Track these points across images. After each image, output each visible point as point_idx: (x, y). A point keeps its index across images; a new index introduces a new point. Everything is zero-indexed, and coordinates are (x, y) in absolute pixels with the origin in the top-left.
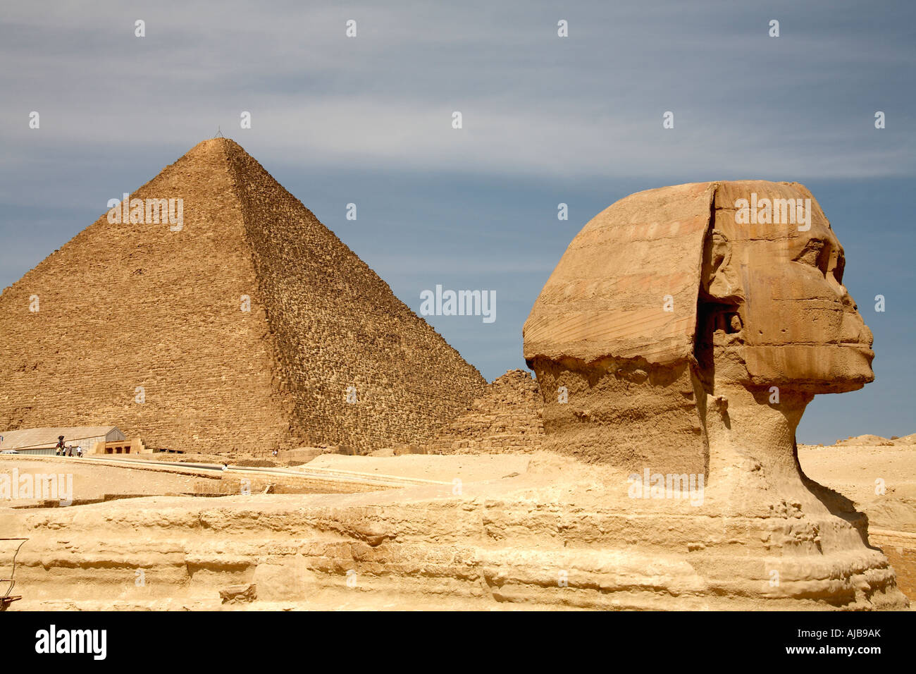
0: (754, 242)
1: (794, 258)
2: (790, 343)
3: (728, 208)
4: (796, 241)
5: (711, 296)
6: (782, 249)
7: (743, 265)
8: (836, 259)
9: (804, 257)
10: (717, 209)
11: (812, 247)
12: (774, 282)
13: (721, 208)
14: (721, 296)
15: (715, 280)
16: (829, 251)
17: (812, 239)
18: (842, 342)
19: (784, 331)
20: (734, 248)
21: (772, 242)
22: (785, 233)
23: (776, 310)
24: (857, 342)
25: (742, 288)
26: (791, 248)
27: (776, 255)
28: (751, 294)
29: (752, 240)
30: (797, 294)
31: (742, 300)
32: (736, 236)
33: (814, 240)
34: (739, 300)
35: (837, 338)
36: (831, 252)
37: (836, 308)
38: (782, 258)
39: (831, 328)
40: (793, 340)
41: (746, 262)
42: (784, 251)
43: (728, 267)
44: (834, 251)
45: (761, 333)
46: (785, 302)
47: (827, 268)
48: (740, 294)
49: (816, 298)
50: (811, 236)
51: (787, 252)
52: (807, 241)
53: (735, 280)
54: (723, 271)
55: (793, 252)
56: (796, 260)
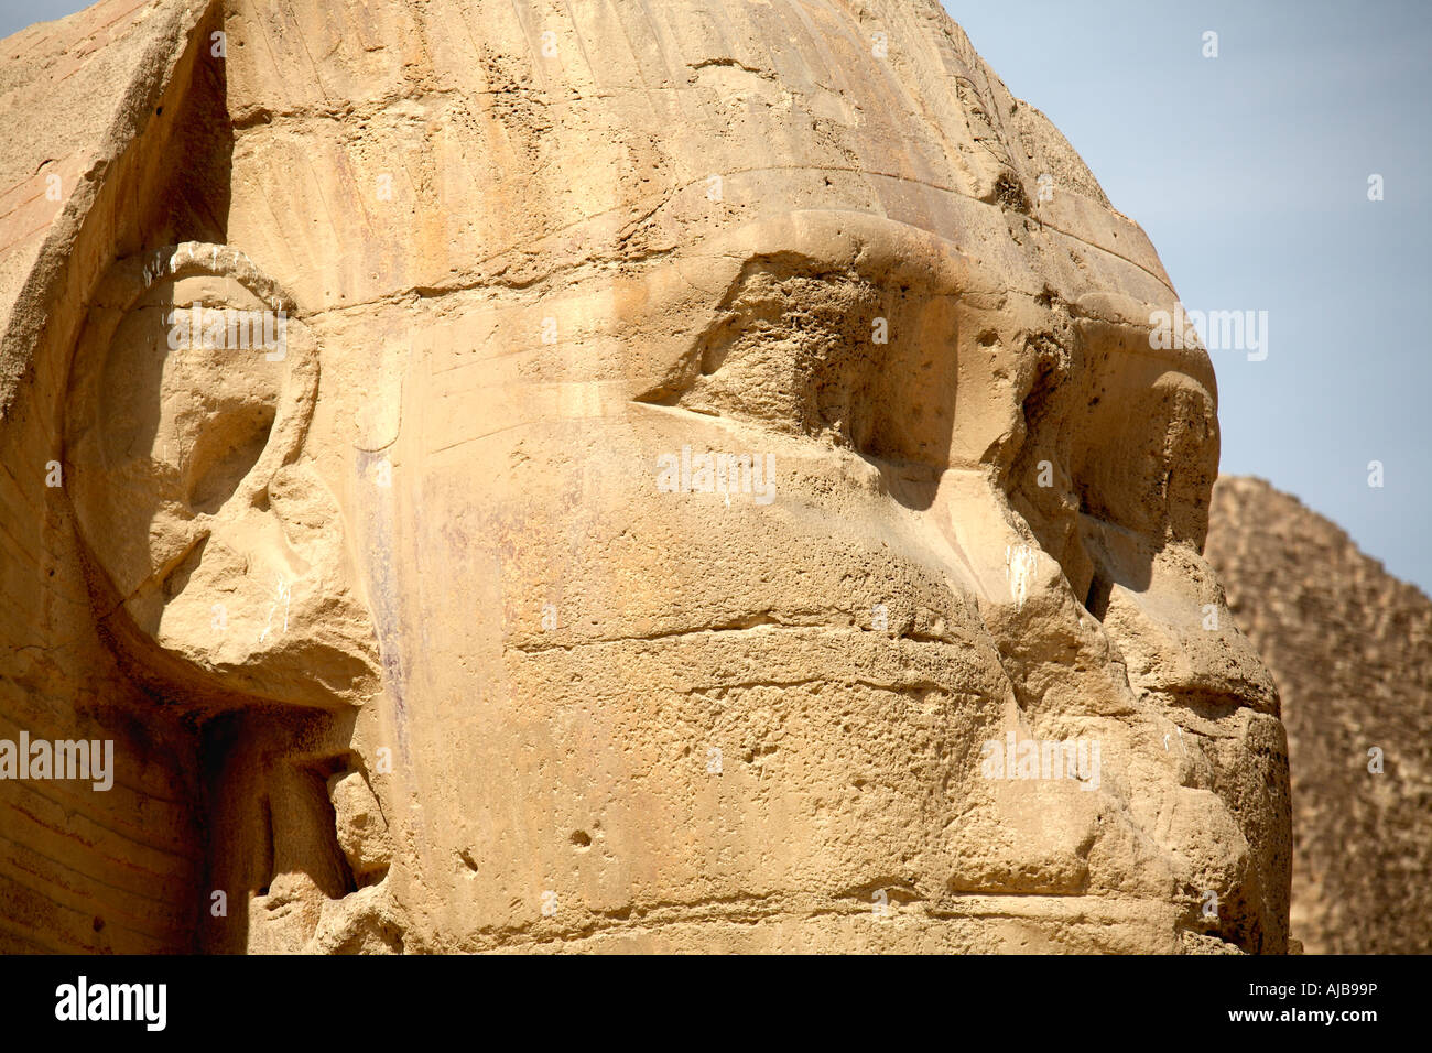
0: (435, 304)
1: (655, 381)
2: (622, 914)
3: (302, 113)
4: (661, 280)
5: (176, 657)
6: (582, 336)
7: (369, 455)
8: (1007, 389)
9: (721, 373)
10: (246, 124)
11: (771, 311)
12: (519, 542)
13: (262, 117)
14: (233, 656)
15: (209, 562)
16: (953, 340)
17: (763, 261)
18: (959, 887)
19: (582, 838)
20: (331, 353)
21: (528, 296)
22: (603, 233)
23: (534, 714)
24: (1079, 884)
25: (360, 594)
26: (628, 326)
27: (545, 371)
28: (405, 627)
29: (422, 292)
30: (644, 602)
31: (360, 668)
32: (344, 279)
33: (778, 264)
34: (349, 669)
35: (912, 866)
36: (966, 346)
37: (911, 675)
38: (578, 388)
39: (868, 798)
40: (640, 894)
41: (384, 432)
42: (592, 347)
43: (291, 470)
44: (988, 338)
45: (473, 866)
46: (582, 658)
47: (946, 440)
48: (346, 636)
49: (766, 616)
50: (751, 239)
51: (613, 346)
52: (725, 274)
53: (319, 551)
54: (262, 501)
55: (646, 347)
56: (668, 393)
